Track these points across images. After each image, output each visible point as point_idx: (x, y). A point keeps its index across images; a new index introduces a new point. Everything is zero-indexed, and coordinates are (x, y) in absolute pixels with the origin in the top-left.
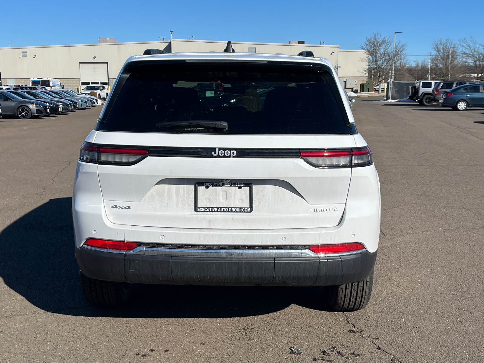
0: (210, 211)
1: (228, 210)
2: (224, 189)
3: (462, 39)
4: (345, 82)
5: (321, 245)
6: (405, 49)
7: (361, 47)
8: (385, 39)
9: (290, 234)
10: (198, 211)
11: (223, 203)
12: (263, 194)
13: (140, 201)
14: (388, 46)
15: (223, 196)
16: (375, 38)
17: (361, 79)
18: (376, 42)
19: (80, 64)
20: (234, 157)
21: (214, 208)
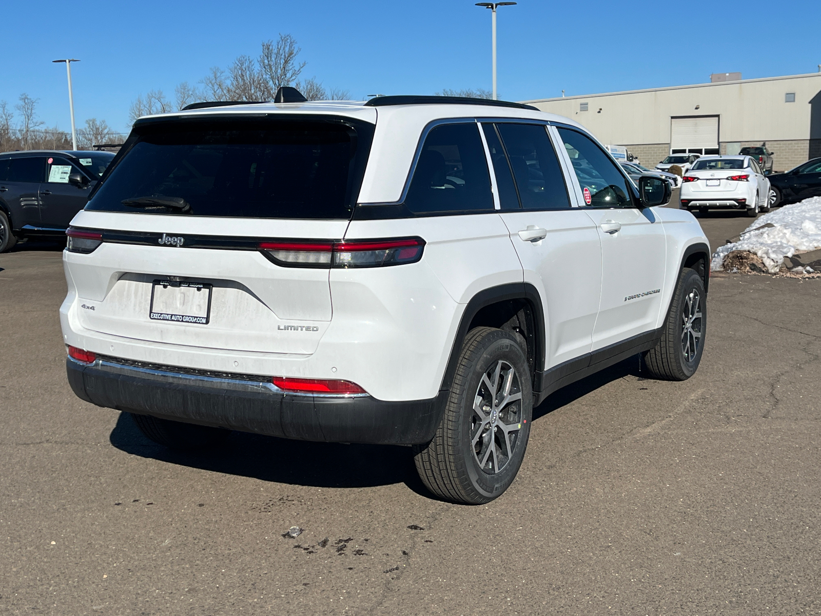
0: (163, 319)
1: (182, 319)
2: (182, 291)
5: (286, 378)
9: (243, 358)
10: (152, 317)
11: (178, 309)
12: (223, 300)
13: (104, 300)
15: (180, 299)
19: (673, 120)
20: (181, 246)
21: (168, 314)
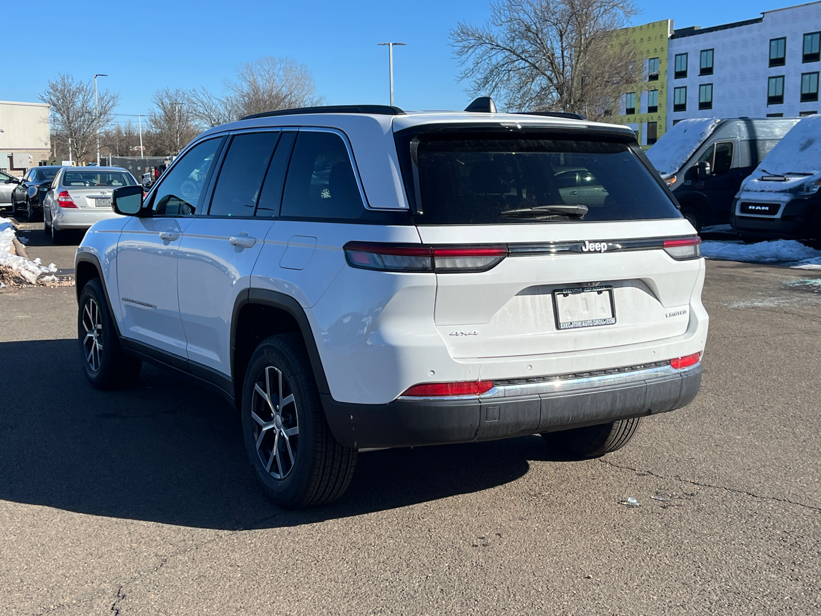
0: (574, 328)
1: (593, 323)
2: (583, 297)
3: (190, 91)
4: (11, 158)
6: (118, 104)
7: (41, 98)
8: (82, 85)
9: (658, 347)
10: (562, 328)
11: (586, 315)
13: (489, 322)
14: (89, 97)
15: (584, 306)
16: (64, 83)
17: (39, 152)
18: (66, 90)
20: (605, 251)
21: (577, 322)
